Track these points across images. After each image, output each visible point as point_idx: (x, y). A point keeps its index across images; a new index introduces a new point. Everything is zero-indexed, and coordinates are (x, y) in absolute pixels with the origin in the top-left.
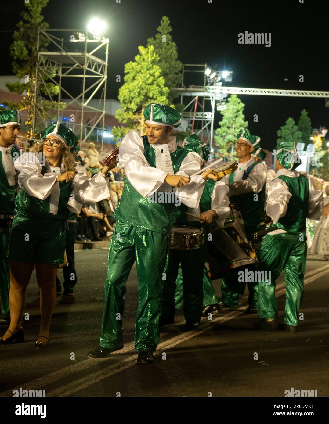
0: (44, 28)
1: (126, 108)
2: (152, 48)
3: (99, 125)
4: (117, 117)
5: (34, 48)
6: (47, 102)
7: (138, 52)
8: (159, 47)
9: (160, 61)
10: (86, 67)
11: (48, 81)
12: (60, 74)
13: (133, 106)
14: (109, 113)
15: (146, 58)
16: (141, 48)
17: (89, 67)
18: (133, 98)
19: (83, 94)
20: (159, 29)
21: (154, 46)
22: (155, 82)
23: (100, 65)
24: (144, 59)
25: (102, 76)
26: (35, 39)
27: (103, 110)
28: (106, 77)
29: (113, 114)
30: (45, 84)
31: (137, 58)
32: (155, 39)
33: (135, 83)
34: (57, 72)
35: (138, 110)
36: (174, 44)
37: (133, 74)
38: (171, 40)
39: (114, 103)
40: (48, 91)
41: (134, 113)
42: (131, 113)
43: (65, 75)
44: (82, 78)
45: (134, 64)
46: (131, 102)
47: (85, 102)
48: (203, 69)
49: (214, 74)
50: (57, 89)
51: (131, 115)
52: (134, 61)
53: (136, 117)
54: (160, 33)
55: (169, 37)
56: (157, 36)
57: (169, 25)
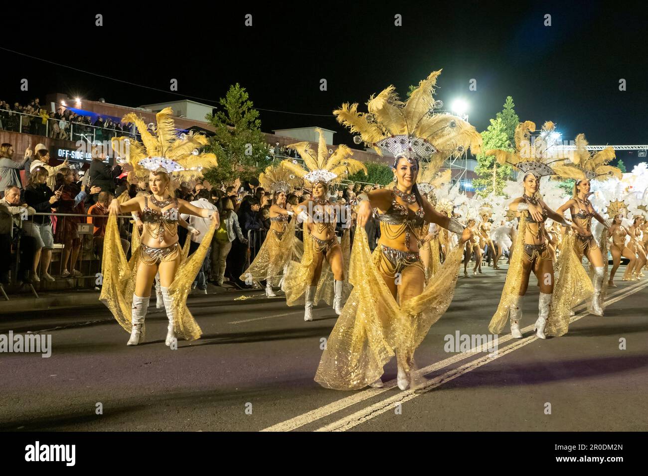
1: (481, 165)
2: (500, 120)
3: (463, 179)
4: (475, 172)
7: (490, 124)
8: (505, 119)
9: (506, 129)
13: (487, 163)
14: (469, 169)
15: (496, 127)
16: (492, 121)
18: (487, 158)
20: (505, 106)
21: (502, 118)
22: (503, 145)
24: (494, 129)
27: (465, 167)
29: (471, 169)
31: (489, 128)
32: (502, 113)
35: (491, 166)
36: (516, 116)
37: (487, 140)
38: (514, 113)
39: (473, 162)
41: (488, 168)
42: (486, 168)
45: (487, 133)
46: (485, 160)
47: (452, 162)
51: (485, 170)
52: (487, 130)
53: (490, 171)
54: (506, 109)
55: (513, 111)
56: (504, 111)
57: (513, 102)
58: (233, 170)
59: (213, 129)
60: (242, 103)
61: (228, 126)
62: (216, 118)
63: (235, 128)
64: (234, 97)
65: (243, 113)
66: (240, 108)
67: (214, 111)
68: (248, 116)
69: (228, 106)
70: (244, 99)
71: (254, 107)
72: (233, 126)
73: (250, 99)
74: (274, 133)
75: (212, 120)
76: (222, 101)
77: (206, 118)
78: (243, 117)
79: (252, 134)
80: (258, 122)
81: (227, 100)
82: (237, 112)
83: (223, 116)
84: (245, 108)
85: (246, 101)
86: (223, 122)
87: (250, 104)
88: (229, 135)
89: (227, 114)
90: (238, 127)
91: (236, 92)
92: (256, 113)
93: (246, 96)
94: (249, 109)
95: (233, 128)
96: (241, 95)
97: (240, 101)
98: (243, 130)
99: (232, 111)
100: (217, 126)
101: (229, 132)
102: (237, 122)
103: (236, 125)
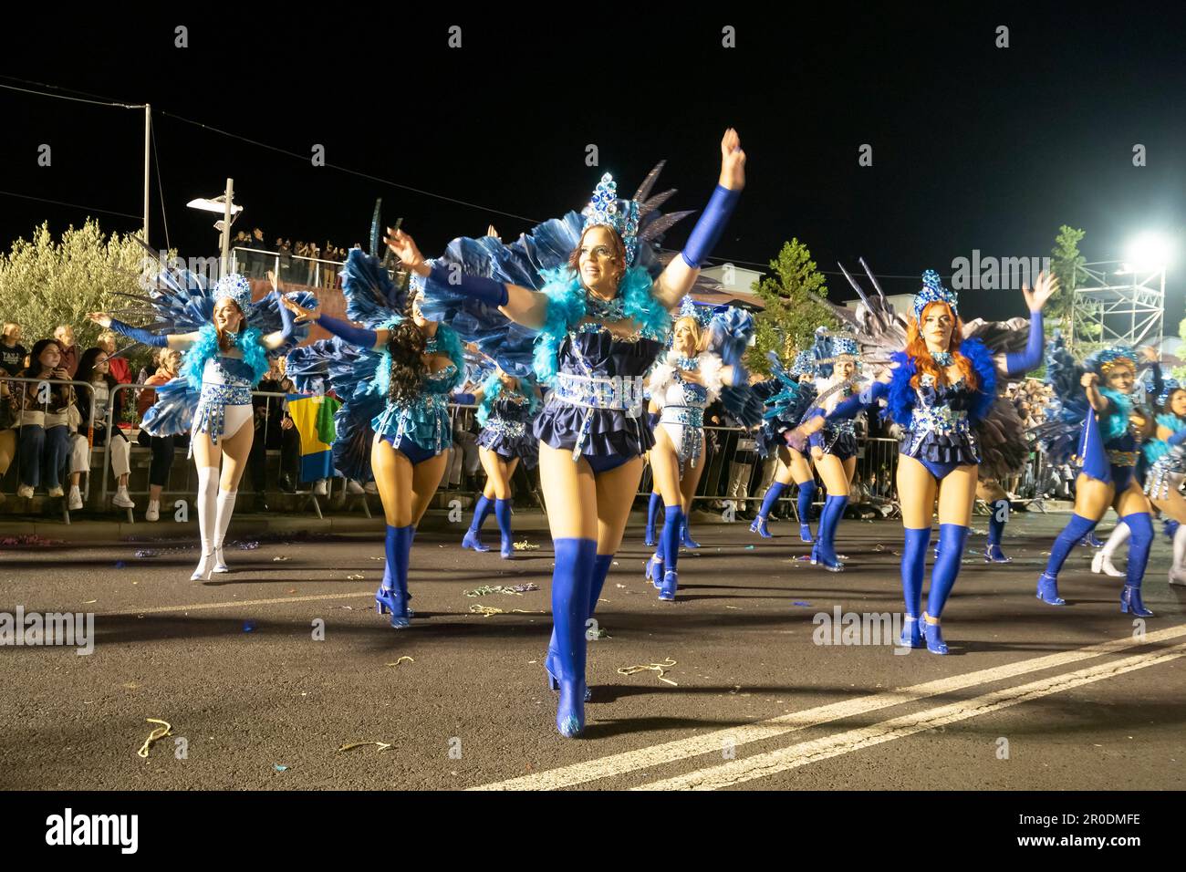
0: (1081, 263)
5: (1068, 286)
6: (1085, 343)
10: (1135, 301)
11: (1087, 320)
12: (1102, 312)
14: (1167, 351)
17: (1140, 300)
19: (1132, 332)
25: (1157, 309)
26: (1070, 276)
28: (1162, 310)
30: (1083, 324)
34: (1098, 310)
39: (1173, 340)
40: (1085, 331)
43: (1107, 312)
44: (1131, 314)
47: (1135, 341)
50: (1098, 328)
58: (787, 357)
59: (761, 303)
60: (801, 265)
61: (781, 298)
62: (765, 287)
63: (791, 299)
64: (790, 258)
65: (803, 279)
66: (797, 272)
67: (762, 279)
68: (808, 281)
69: (781, 270)
70: (804, 260)
71: (816, 270)
72: (788, 297)
73: (812, 259)
74: (845, 305)
75: (759, 291)
76: (773, 264)
77: (751, 288)
78: (802, 284)
79: (815, 308)
80: (823, 290)
81: (779, 262)
82: (794, 278)
83: (774, 284)
84: (805, 272)
85: (806, 262)
86: (775, 292)
87: (812, 265)
88: (783, 309)
89: (779, 281)
90: (795, 299)
91: (794, 251)
92: (820, 278)
93: (807, 255)
94: (810, 273)
95: (786, 300)
96: (799, 254)
97: (799, 262)
98: (802, 302)
99: (786, 276)
100: (766, 298)
101: (782, 305)
102: (793, 292)
103: (792, 295)
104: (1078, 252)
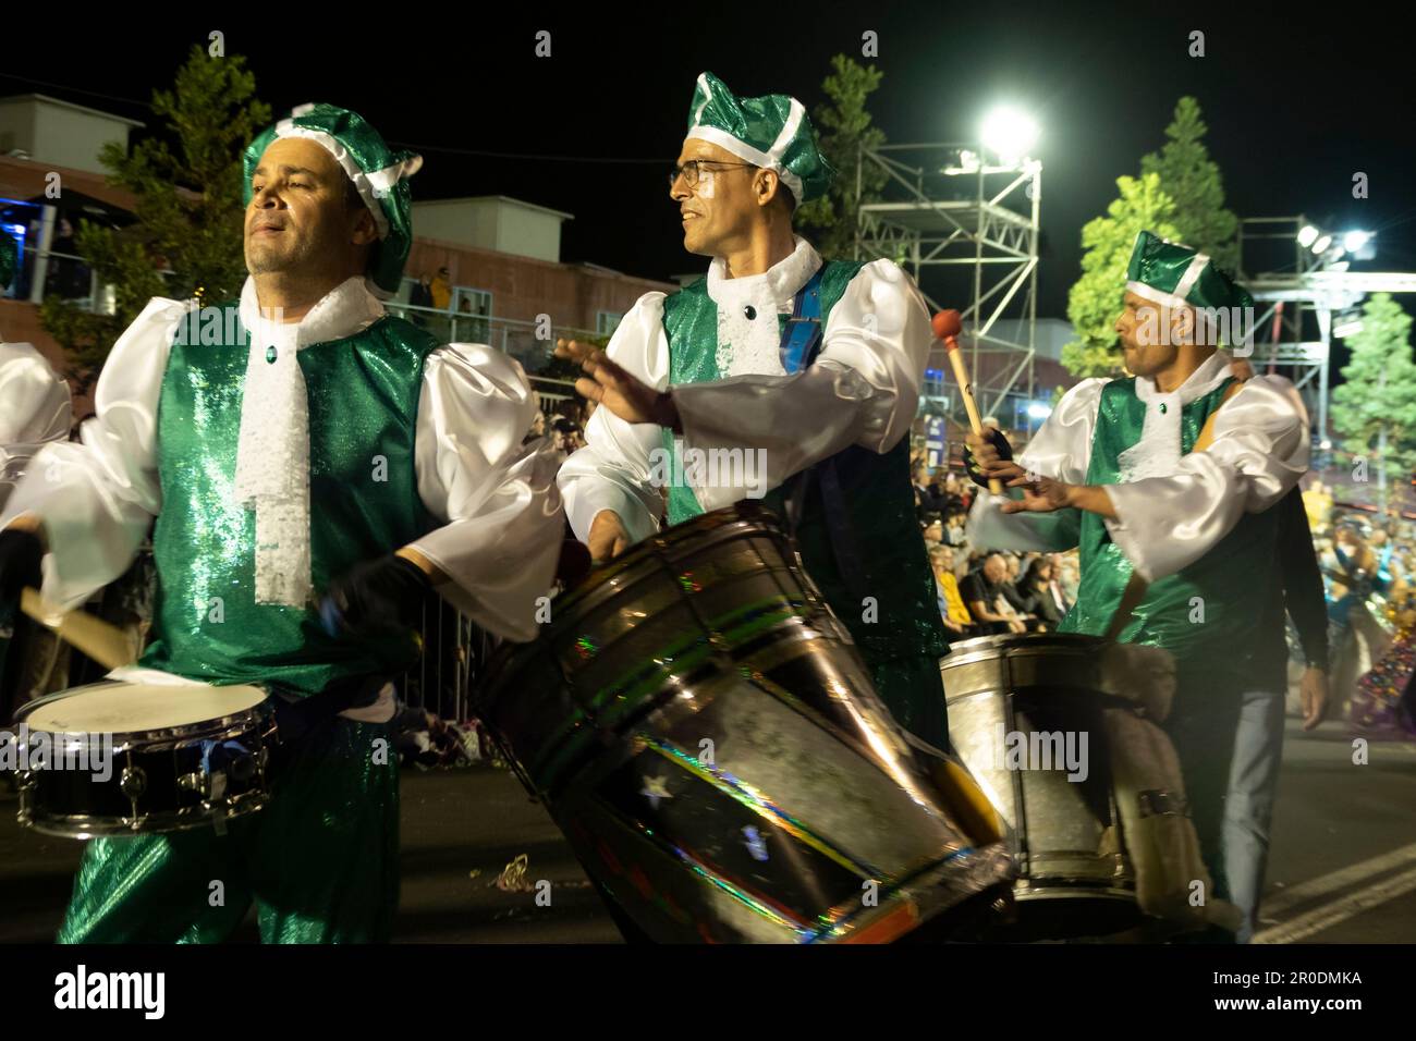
0: (874, 143)
1: (1087, 338)
2: (1152, 180)
3: (1018, 387)
4: (1065, 362)
5: (847, 196)
7: (1116, 194)
8: (1169, 180)
9: (1176, 213)
10: (981, 237)
12: (916, 260)
13: (1108, 334)
14: (1044, 354)
15: (1137, 205)
16: (1124, 182)
17: (990, 236)
18: (1106, 312)
19: (976, 308)
20: (1172, 130)
21: (1160, 173)
23: (1017, 231)
24: (1133, 212)
25: (1023, 258)
26: (851, 172)
27: (1027, 344)
28: (1034, 260)
29: (1053, 356)
31: (1115, 207)
32: (1162, 156)
33: (1112, 272)
36: (1213, 168)
37: (1107, 250)
38: (1205, 156)
39: (1057, 328)
41: (1112, 351)
42: (1102, 351)
43: (927, 261)
44: (973, 266)
45: (1107, 224)
46: (1101, 323)
47: (981, 328)
48: (1294, 228)
49: (1326, 240)
52: (1106, 216)
54: (1175, 140)
55: (1200, 150)
56: (1169, 148)
57: (1200, 118)
59: (129, 202)
60: (234, 110)
61: (182, 192)
62: (140, 160)
63: (206, 197)
64: (204, 88)
65: (236, 144)
66: (222, 126)
67: (135, 137)
69: (180, 118)
70: (240, 96)
72: (199, 189)
73: (259, 95)
75: (124, 169)
76: (161, 101)
77: (102, 160)
81: (177, 99)
82: (214, 143)
83: (161, 155)
84: (241, 127)
85: (246, 103)
86: (164, 174)
87: (260, 112)
88: (183, 222)
89: (175, 144)
90: (217, 196)
91: (213, 71)
93: (247, 83)
95: (196, 196)
96: (228, 81)
97: (226, 100)
99: (193, 134)
100: (141, 188)
101: (184, 210)
102: (211, 176)
103: (209, 186)
104: (867, 118)
